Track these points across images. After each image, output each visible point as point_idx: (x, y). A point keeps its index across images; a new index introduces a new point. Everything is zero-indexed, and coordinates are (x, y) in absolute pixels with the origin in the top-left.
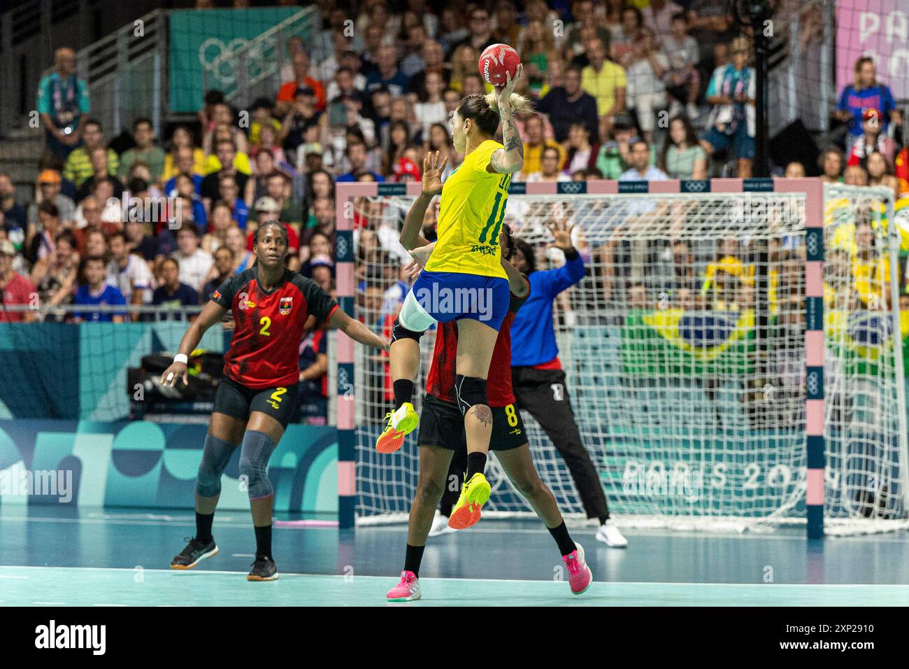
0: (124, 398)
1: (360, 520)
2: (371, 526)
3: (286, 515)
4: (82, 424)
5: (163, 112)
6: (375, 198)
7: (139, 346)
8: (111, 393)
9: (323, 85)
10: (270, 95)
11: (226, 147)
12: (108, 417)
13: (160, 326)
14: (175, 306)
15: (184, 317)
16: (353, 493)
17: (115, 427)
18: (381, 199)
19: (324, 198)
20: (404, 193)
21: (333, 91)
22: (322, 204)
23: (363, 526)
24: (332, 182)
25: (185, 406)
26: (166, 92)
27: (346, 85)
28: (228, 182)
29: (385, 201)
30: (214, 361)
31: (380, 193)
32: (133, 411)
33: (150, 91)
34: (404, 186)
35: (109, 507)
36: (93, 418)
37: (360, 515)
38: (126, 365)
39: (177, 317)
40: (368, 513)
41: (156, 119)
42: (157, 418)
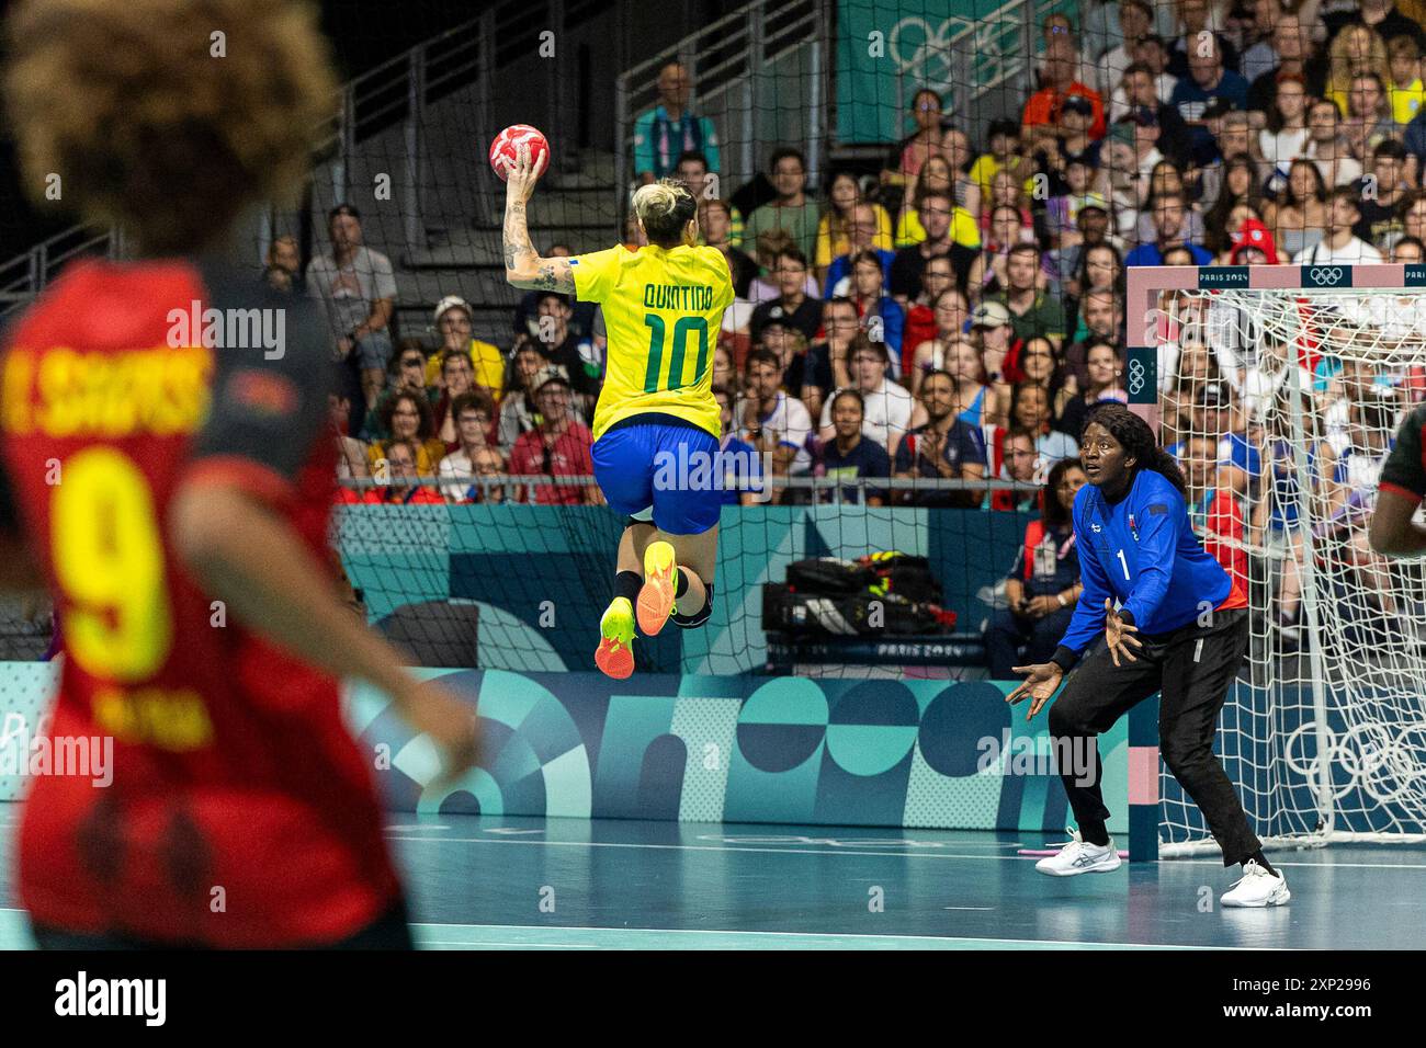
0: (758, 637)
1: (1166, 849)
2: (1185, 857)
3: (1039, 838)
4: (686, 681)
5: (826, 144)
6: (1192, 292)
7: (785, 546)
8: (737, 628)
9: (1104, 95)
10: (1012, 114)
11: (938, 203)
12: (730, 668)
13: (821, 511)
14: (849, 475)
15: (861, 496)
16: (1156, 801)
17: (743, 685)
18: (1204, 293)
19: (1105, 291)
20: (1245, 284)
21: (1120, 104)
22: (1099, 302)
23: (1172, 858)
24: (1121, 263)
25: (864, 649)
26: (831, 110)
27: (1142, 94)
28: (940, 266)
29: (1212, 297)
30: (915, 571)
31: (1203, 284)
32: (772, 657)
33: (804, 109)
34: (1246, 271)
35: (731, 823)
36: (703, 669)
37: (1167, 840)
38: (763, 579)
39: (850, 494)
40: (1180, 836)
41: (813, 154)
42: (815, 671)
